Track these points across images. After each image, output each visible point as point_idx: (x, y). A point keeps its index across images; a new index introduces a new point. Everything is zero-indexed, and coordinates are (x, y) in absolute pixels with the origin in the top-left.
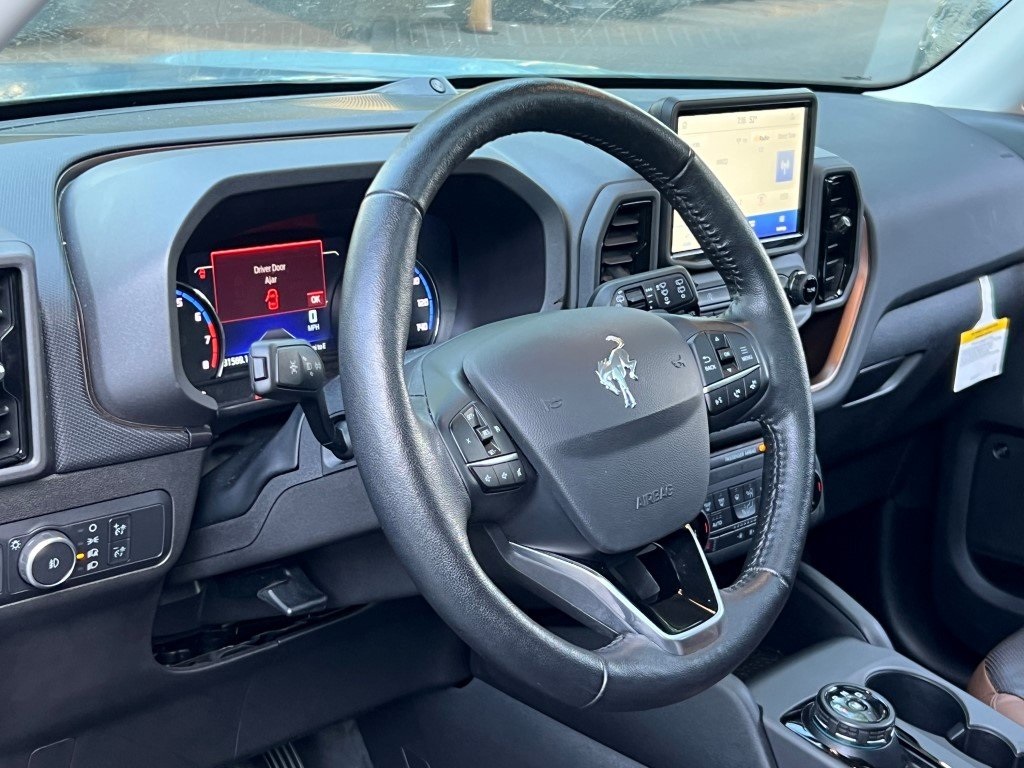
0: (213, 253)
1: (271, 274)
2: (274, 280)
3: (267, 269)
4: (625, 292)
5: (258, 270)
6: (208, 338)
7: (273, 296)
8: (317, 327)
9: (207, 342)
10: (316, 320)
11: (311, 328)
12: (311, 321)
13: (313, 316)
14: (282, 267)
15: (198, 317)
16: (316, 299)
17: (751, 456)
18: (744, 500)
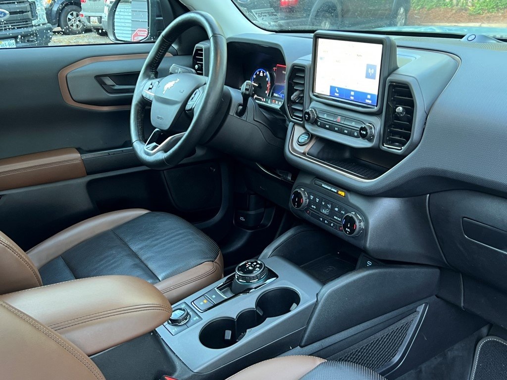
17: (334, 192)
18: (326, 207)
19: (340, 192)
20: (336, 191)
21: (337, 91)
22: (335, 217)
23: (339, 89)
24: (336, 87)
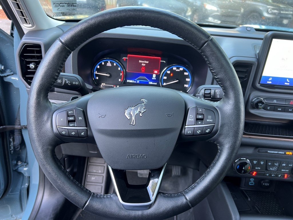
0: (128, 55)
1: (144, 63)
2: (145, 65)
3: (143, 62)
4: (205, 89)
5: (140, 61)
6: (121, 74)
7: (143, 69)
8: (155, 79)
9: (121, 75)
10: (155, 77)
11: (153, 79)
12: (153, 77)
13: (154, 76)
14: (148, 62)
15: (119, 69)
16: (156, 72)
17: (282, 154)
18: (273, 166)
19: (287, 153)
20: (283, 153)
21: (288, 81)
22: (282, 170)
23: (289, 79)
24: (287, 78)
